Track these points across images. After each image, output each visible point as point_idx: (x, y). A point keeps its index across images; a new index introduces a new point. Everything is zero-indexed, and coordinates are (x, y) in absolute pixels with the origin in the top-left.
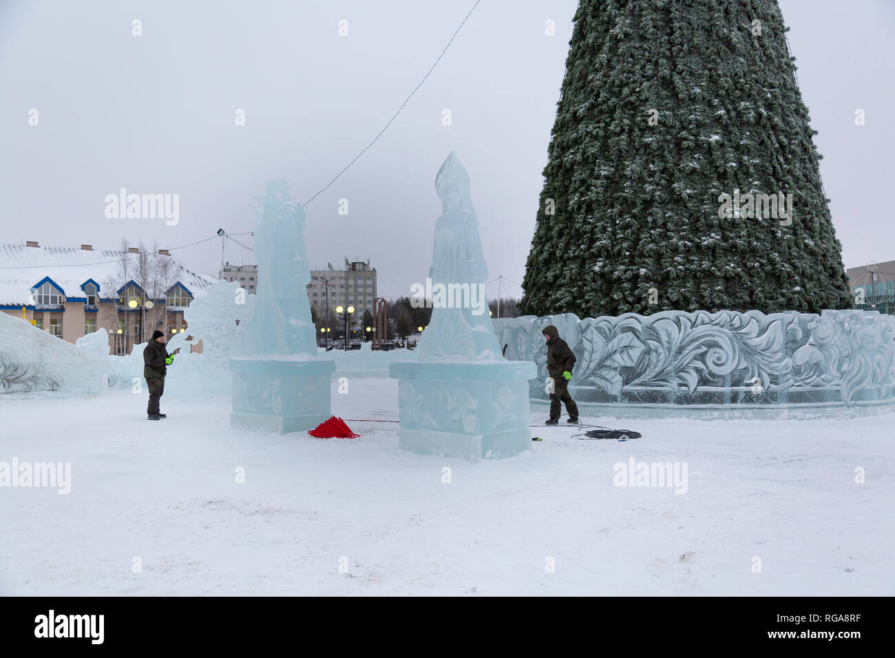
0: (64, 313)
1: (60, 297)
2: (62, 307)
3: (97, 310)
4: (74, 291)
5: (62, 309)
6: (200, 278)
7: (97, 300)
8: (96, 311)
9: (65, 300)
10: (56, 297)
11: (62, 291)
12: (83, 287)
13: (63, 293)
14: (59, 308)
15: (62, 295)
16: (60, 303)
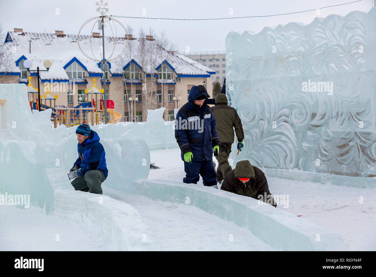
0: (87, 85)
1: (84, 73)
2: (86, 80)
3: (110, 83)
4: (93, 68)
5: (86, 82)
6: (177, 57)
7: (109, 75)
8: (108, 83)
9: (88, 75)
10: (81, 73)
11: (85, 68)
12: (99, 65)
13: (86, 70)
14: (84, 81)
15: (85, 71)
16: (84, 77)
